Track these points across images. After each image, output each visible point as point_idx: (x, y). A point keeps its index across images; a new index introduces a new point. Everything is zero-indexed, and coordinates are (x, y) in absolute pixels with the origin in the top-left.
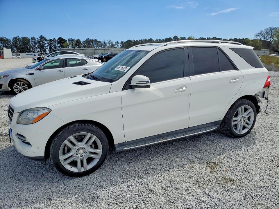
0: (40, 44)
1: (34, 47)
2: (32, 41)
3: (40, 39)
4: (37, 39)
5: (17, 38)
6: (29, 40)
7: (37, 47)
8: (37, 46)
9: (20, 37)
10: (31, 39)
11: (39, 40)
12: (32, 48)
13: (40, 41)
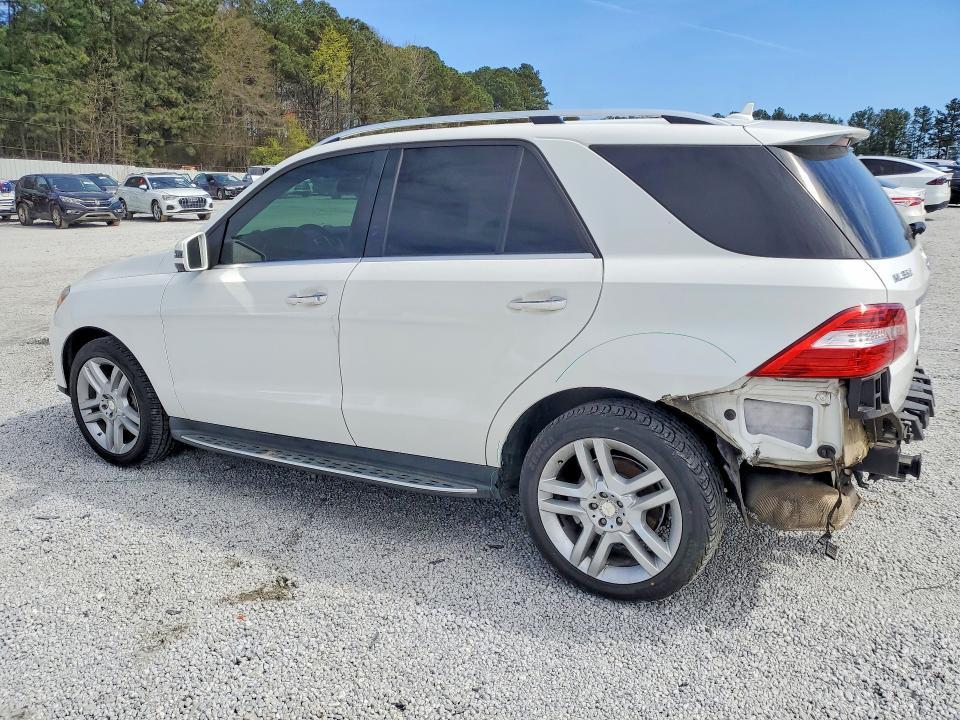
0: (941, 131)
1: (918, 141)
2: (915, 122)
3: (946, 112)
4: (936, 114)
5: (865, 113)
6: (907, 116)
7: (927, 140)
8: (930, 139)
9: (877, 111)
10: (912, 113)
11: (943, 114)
12: (909, 146)
13: (945, 121)
